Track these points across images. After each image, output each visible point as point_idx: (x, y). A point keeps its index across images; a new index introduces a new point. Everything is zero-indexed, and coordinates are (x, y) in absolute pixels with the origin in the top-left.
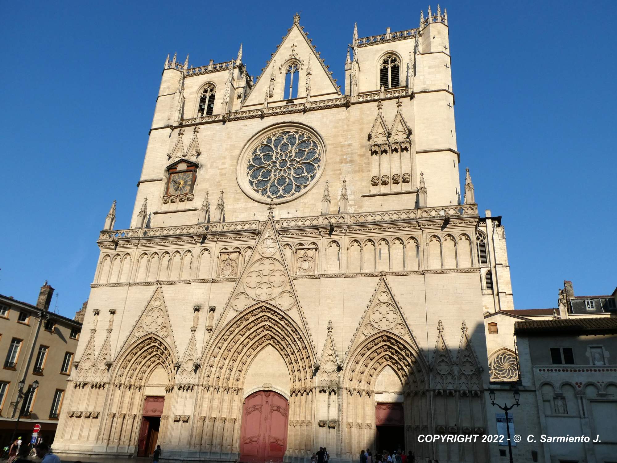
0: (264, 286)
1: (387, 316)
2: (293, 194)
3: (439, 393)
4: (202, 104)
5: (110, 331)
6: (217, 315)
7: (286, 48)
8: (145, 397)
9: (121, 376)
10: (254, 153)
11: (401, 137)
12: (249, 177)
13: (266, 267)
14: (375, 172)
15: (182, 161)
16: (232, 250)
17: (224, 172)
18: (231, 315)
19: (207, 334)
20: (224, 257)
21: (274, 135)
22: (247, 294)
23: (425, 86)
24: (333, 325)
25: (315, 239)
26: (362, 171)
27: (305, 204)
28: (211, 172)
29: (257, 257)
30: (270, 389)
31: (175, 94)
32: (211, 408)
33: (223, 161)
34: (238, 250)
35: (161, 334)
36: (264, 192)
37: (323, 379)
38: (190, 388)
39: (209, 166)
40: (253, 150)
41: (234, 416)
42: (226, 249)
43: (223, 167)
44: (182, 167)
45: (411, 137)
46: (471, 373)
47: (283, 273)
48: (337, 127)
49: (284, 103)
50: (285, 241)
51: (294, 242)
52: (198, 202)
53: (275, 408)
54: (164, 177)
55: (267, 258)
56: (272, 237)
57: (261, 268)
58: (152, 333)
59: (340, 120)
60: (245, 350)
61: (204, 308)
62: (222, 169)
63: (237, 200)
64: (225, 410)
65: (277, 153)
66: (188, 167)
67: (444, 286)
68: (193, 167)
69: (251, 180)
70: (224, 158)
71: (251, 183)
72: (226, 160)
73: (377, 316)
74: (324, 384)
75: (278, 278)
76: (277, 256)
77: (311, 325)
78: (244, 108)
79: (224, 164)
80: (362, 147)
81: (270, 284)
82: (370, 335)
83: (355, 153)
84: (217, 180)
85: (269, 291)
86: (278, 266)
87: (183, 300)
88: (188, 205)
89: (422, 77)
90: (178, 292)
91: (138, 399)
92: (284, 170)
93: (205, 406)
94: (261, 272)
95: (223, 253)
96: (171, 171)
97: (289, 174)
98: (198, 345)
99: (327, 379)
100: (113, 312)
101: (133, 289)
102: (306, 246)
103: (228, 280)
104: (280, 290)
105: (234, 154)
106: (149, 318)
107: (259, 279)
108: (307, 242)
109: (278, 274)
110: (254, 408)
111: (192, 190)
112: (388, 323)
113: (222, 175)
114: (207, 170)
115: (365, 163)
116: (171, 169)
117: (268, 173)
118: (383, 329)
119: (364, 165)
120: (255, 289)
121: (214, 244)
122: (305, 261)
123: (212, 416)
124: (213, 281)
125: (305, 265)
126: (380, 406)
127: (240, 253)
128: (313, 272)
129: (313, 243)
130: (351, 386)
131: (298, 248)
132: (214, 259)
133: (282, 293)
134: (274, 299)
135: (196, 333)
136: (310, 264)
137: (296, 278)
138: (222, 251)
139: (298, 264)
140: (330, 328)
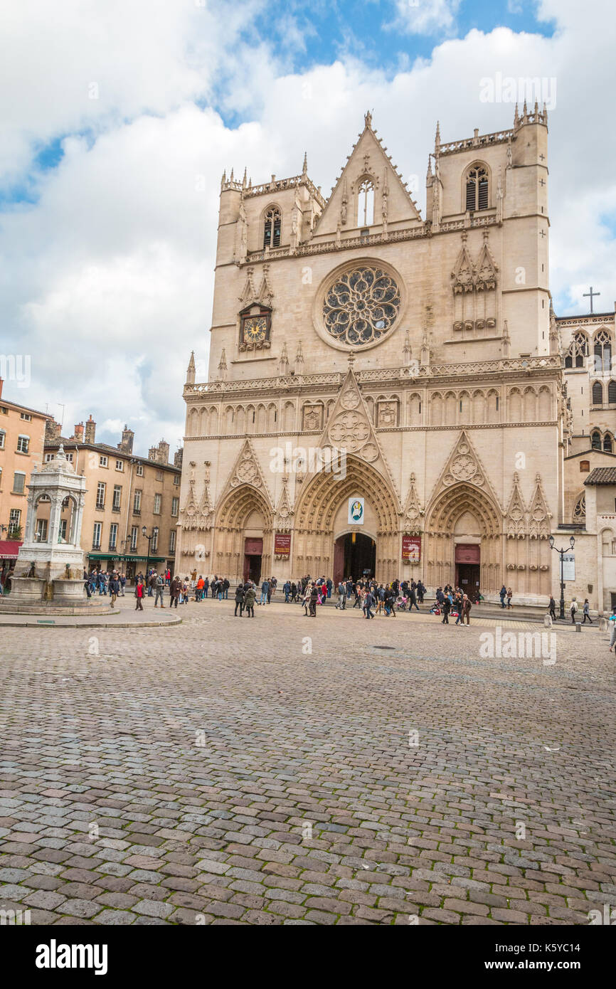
0: (348, 439)
1: (466, 468)
2: (373, 340)
3: (511, 537)
4: (267, 231)
5: (207, 482)
7: (357, 160)
8: (245, 539)
9: (222, 521)
10: (329, 293)
11: (486, 275)
12: (326, 320)
13: (350, 420)
14: (458, 317)
15: (254, 305)
16: (315, 403)
17: (299, 316)
19: (298, 485)
20: (307, 411)
21: (349, 272)
23: (516, 210)
24: (416, 476)
25: (396, 392)
26: (445, 315)
27: (386, 352)
28: (287, 316)
29: (340, 410)
30: (358, 532)
31: (238, 223)
32: (306, 549)
33: (297, 304)
34: (321, 403)
35: (254, 484)
36: (343, 337)
37: (406, 525)
39: (283, 309)
40: (328, 290)
41: (327, 555)
42: (309, 402)
43: (299, 310)
44: (255, 311)
45: (498, 275)
46: (541, 520)
47: (366, 427)
48: (417, 263)
49: (358, 234)
50: (367, 394)
51: (375, 395)
52: (276, 351)
54: (238, 323)
55: (350, 411)
56: (353, 390)
57: (345, 421)
58: (246, 483)
59: (420, 254)
60: (334, 497)
62: (298, 313)
63: (316, 348)
64: (318, 550)
65: (354, 294)
66: (261, 311)
67: (521, 440)
68: (267, 312)
69: (328, 324)
70: (299, 301)
71: (329, 327)
72: (300, 303)
73: (457, 468)
74: (408, 529)
75: (360, 431)
76: (359, 409)
77: (395, 476)
78: (315, 239)
79: (298, 307)
80: (445, 286)
81: (354, 437)
82: (449, 486)
83: (437, 294)
84: (293, 326)
85: (353, 444)
86: (360, 419)
88: (266, 355)
89: (512, 198)
90: (267, 445)
91: (240, 541)
92: (362, 313)
93: (301, 547)
94: (344, 425)
95: (307, 406)
96: (244, 316)
97: (368, 317)
98: (290, 494)
99: (410, 525)
100: (208, 464)
101: (224, 442)
102: (388, 400)
103: (314, 434)
104: (364, 443)
105: (308, 295)
106: (242, 469)
107: (342, 433)
108: (388, 395)
109: (361, 427)
111: (268, 337)
112: (467, 474)
113: (297, 320)
114: (281, 314)
115: (447, 305)
116: (244, 314)
117: (344, 317)
118: (462, 480)
119: (446, 308)
120: (339, 442)
121: (297, 398)
122: (387, 414)
123: (308, 555)
124: (299, 434)
125: (388, 419)
126: (459, 547)
127: (323, 406)
128: (395, 425)
129: (395, 396)
130: (433, 530)
131: (380, 401)
132: (298, 413)
133: (365, 446)
134: (358, 452)
135: (288, 484)
136: (393, 417)
137: (379, 431)
138: (305, 404)
139: (381, 418)
140: (413, 479)
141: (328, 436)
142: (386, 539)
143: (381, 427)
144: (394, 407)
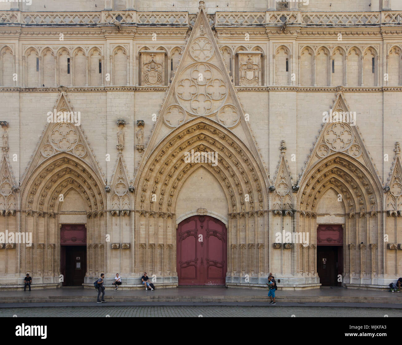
0: (201, 98)
1: (342, 137)
3: (393, 214)
6: (146, 131)
8: (60, 225)
9: (31, 202)
13: (202, 74)
16: (155, 50)
18: (164, 132)
19: (138, 154)
20: (145, 59)
22: (181, 108)
24: (286, 145)
25: (260, 42)
29: (189, 62)
30: (205, 214)
32: (148, 235)
35: (77, 154)
37: (275, 203)
38: (127, 214)
42: (147, 48)
47: (223, 84)
50: (223, 43)
51: (234, 44)
53: (212, 233)
55: (202, 63)
56: (206, 36)
57: (195, 75)
58: (64, 153)
61: (128, 124)
64: (161, 236)
73: (332, 137)
74: (277, 208)
75: (216, 90)
76: (215, 62)
77: (262, 145)
81: (208, 96)
82: (324, 157)
85: (207, 104)
86: (216, 74)
87: (99, 113)
90: (91, 102)
93: (143, 232)
94: (195, 81)
95: (145, 53)
98: (128, 166)
99: (279, 202)
100: (5, 126)
101: (27, 96)
102: (250, 51)
103: (156, 90)
104: (222, 104)
106: (57, 134)
107: (193, 90)
108: (250, 45)
109: (217, 84)
110: (189, 233)
112: (342, 144)
118: (337, 150)
120: (189, 102)
121: (131, 41)
122: (250, 69)
123: (151, 242)
124: (135, 90)
125: (250, 75)
126: (321, 228)
127: (166, 55)
128: (260, 84)
129: (258, 48)
130: (303, 209)
131: (241, 52)
132: (133, 62)
133: (224, 108)
134: (215, 115)
135: (124, 153)
136: (256, 74)
137: (240, 90)
138: (143, 51)
139: (242, 73)
140: (283, 149)
141: (174, 94)
142: (240, 222)
143: (243, 85)
144: (256, 60)
